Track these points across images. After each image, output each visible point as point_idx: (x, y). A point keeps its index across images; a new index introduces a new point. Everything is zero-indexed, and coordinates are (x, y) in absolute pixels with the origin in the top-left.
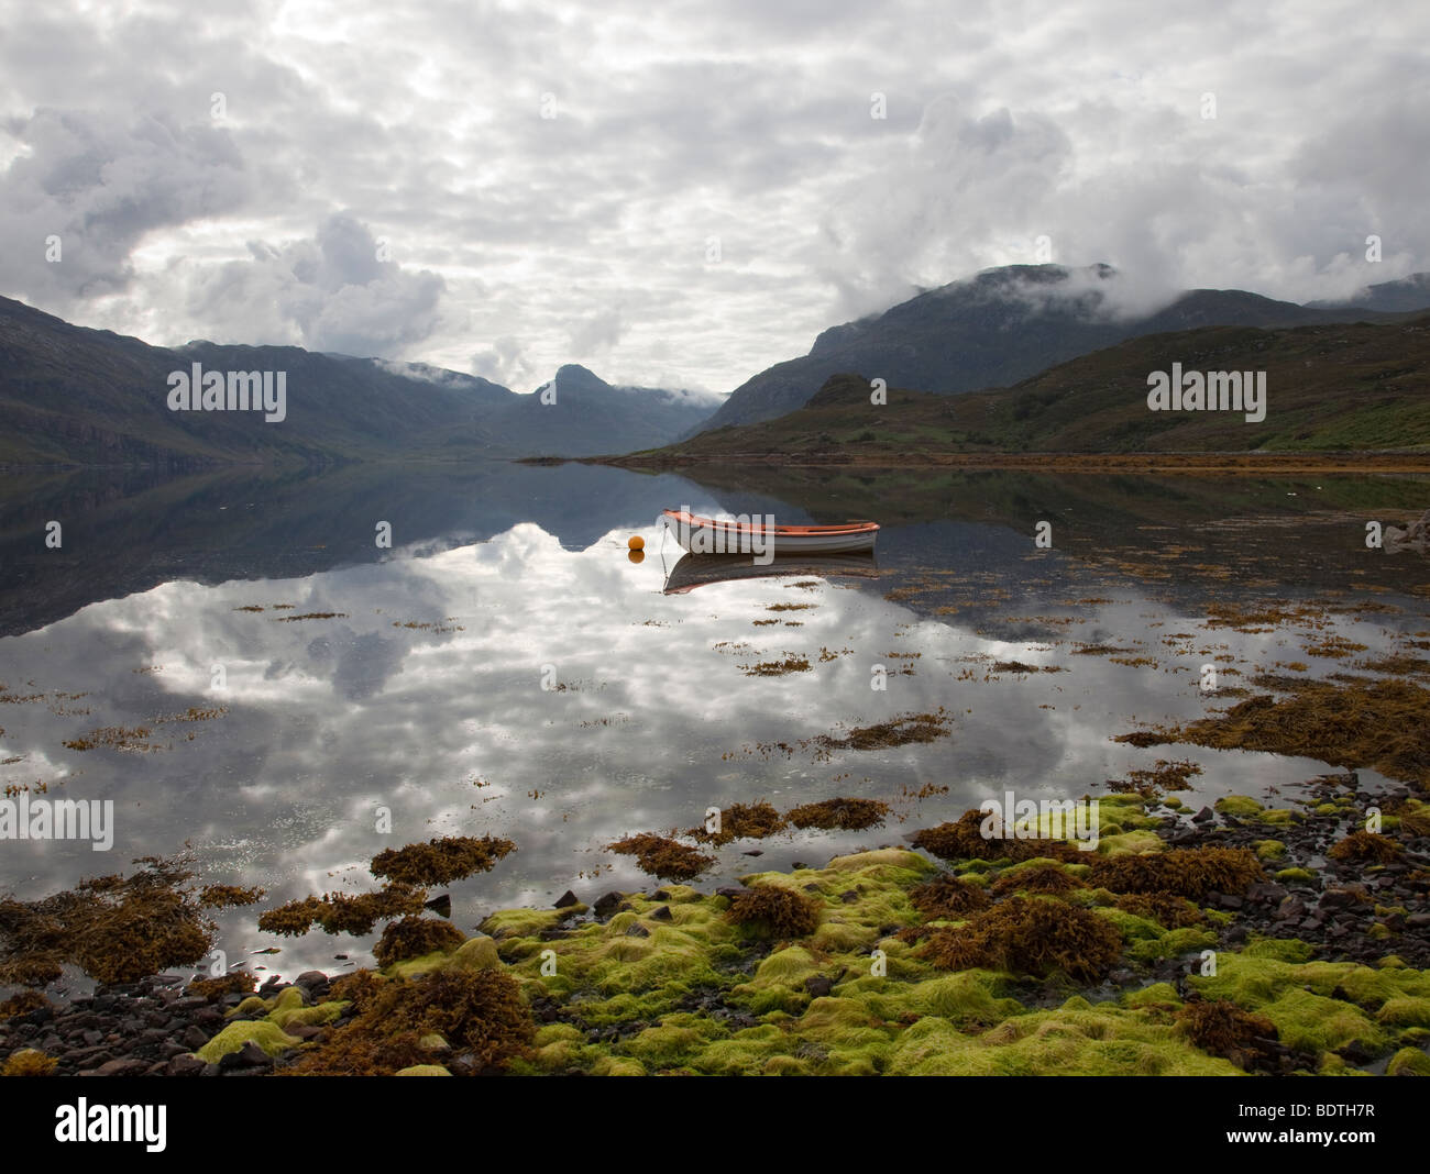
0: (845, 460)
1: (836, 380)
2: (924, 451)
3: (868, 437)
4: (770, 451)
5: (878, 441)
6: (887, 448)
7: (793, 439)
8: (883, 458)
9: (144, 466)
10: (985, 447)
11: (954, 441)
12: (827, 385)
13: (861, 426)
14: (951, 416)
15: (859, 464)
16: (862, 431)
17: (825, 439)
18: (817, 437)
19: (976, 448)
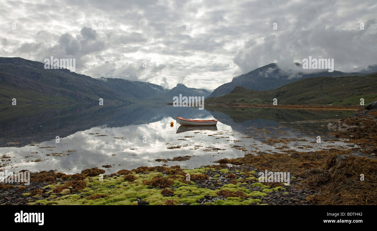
0: (237, 105)
1: (236, 87)
2: (255, 103)
3: (243, 100)
4: (222, 103)
5: (245, 101)
6: (247, 103)
7: (227, 100)
8: (246, 105)
9: (90, 103)
10: (269, 103)
11: (262, 101)
12: (235, 88)
13: (242, 98)
14: (261, 96)
15: (241, 106)
16: (242, 99)
17: (234, 100)
18: (232, 100)
19: (267, 103)
